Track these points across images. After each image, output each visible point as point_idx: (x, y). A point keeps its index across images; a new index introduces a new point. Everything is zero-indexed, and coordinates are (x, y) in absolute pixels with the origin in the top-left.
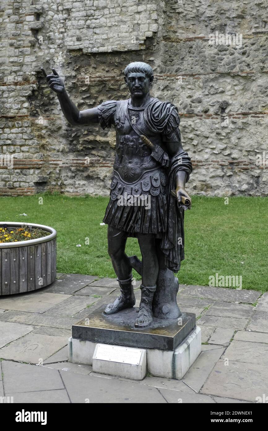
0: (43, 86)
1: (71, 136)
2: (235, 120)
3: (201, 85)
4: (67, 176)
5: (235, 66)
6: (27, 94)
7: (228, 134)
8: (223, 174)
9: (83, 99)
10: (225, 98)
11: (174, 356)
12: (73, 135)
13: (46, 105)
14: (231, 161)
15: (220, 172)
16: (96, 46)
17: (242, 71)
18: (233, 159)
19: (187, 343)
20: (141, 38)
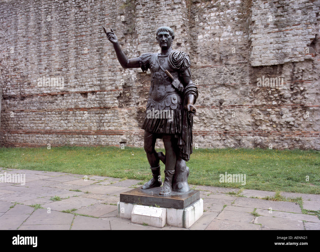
0: (126, 92)
1: (139, 118)
2: (227, 109)
3: (209, 90)
4: (138, 140)
5: (227, 81)
6: (117, 96)
7: (223, 117)
8: (221, 138)
10: (223, 97)
11: (184, 212)
12: (141, 118)
13: (127, 102)
14: (225, 131)
15: (219, 138)
17: (231, 83)
18: (226, 130)
19: (193, 206)
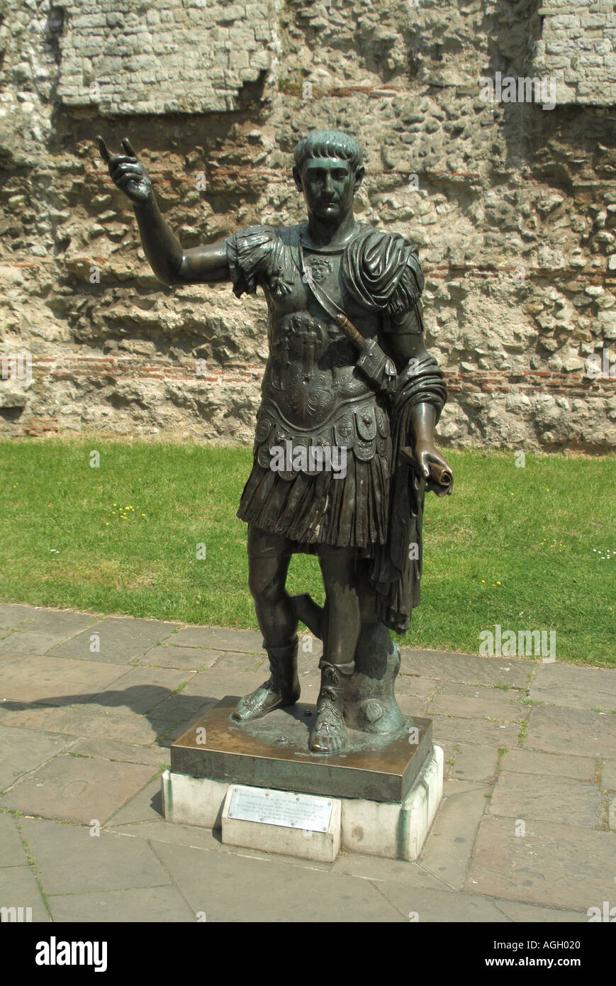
1: (72, 307)
4: (70, 396)
5: (437, 159)
9: (101, 222)
10: (417, 230)
11: (403, 813)
13: (17, 234)
16: (128, 98)
17: (453, 171)
19: (425, 785)
20: (231, 83)
